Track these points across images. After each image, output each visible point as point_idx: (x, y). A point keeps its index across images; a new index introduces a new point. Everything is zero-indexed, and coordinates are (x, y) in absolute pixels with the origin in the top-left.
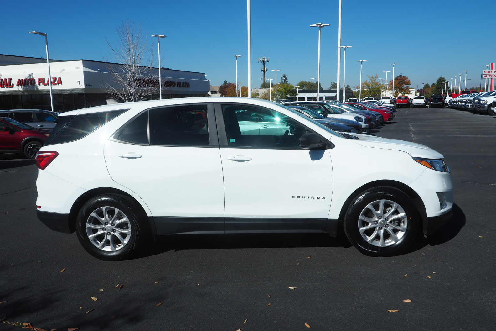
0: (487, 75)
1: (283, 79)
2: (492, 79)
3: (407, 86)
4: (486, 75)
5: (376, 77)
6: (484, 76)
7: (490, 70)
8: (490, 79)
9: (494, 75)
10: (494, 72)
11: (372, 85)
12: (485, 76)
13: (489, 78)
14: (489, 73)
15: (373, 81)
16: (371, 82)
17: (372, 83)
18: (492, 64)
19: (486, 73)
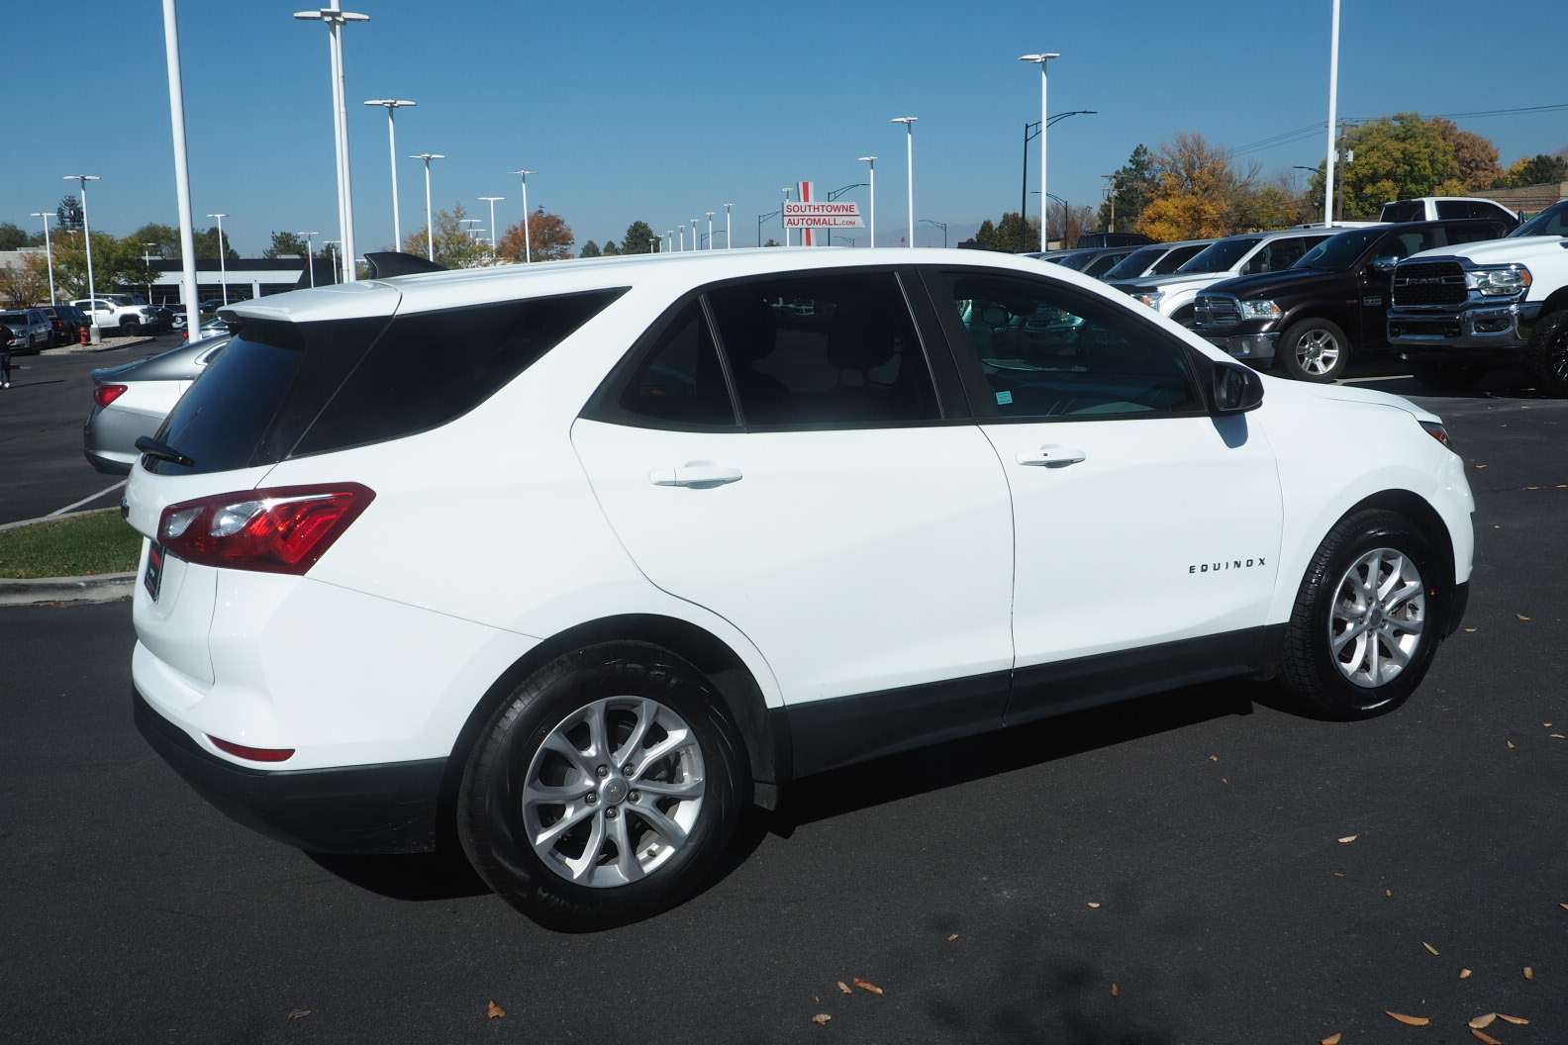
0: (796, 218)
1: (67, 214)
2: (808, 230)
3: (565, 247)
4: (792, 218)
5: (459, 214)
6: (786, 219)
7: (802, 203)
8: (804, 231)
9: (812, 218)
10: (812, 208)
11: (447, 244)
12: (790, 222)
13: (800, 226)
14: (800, 213)
15: (449, 228)
16: (441, 233)
17: (445, 236)
18: (806, 186)
19: (793, 213)
